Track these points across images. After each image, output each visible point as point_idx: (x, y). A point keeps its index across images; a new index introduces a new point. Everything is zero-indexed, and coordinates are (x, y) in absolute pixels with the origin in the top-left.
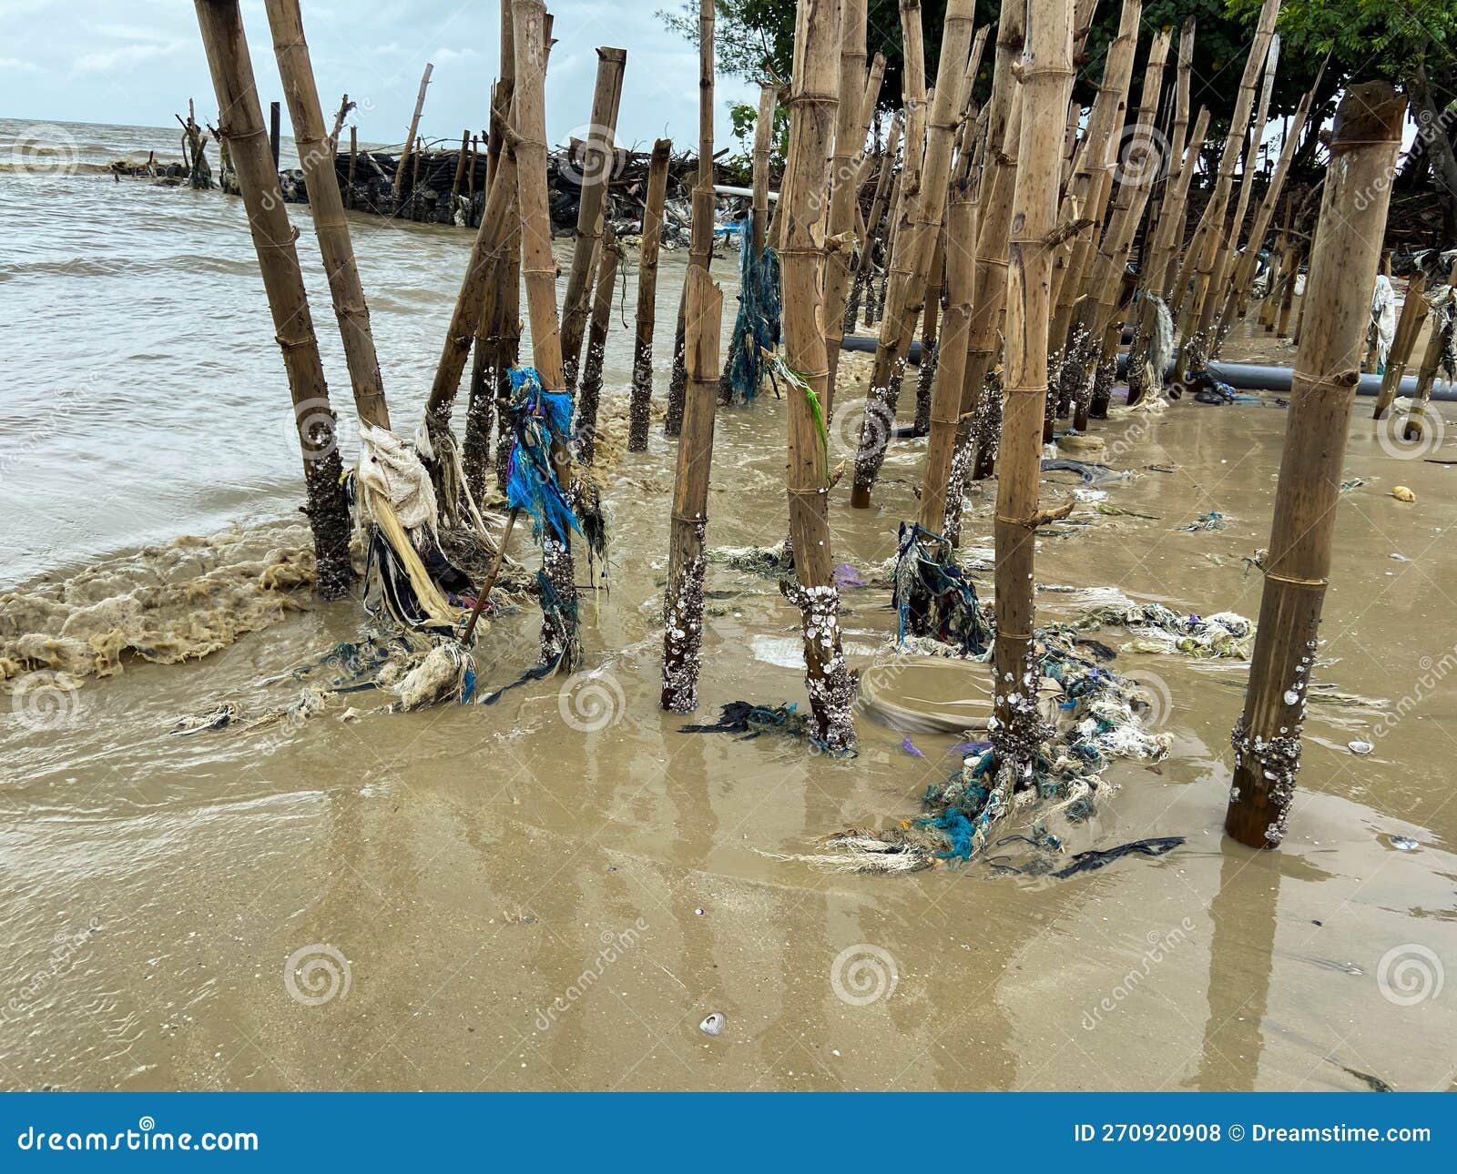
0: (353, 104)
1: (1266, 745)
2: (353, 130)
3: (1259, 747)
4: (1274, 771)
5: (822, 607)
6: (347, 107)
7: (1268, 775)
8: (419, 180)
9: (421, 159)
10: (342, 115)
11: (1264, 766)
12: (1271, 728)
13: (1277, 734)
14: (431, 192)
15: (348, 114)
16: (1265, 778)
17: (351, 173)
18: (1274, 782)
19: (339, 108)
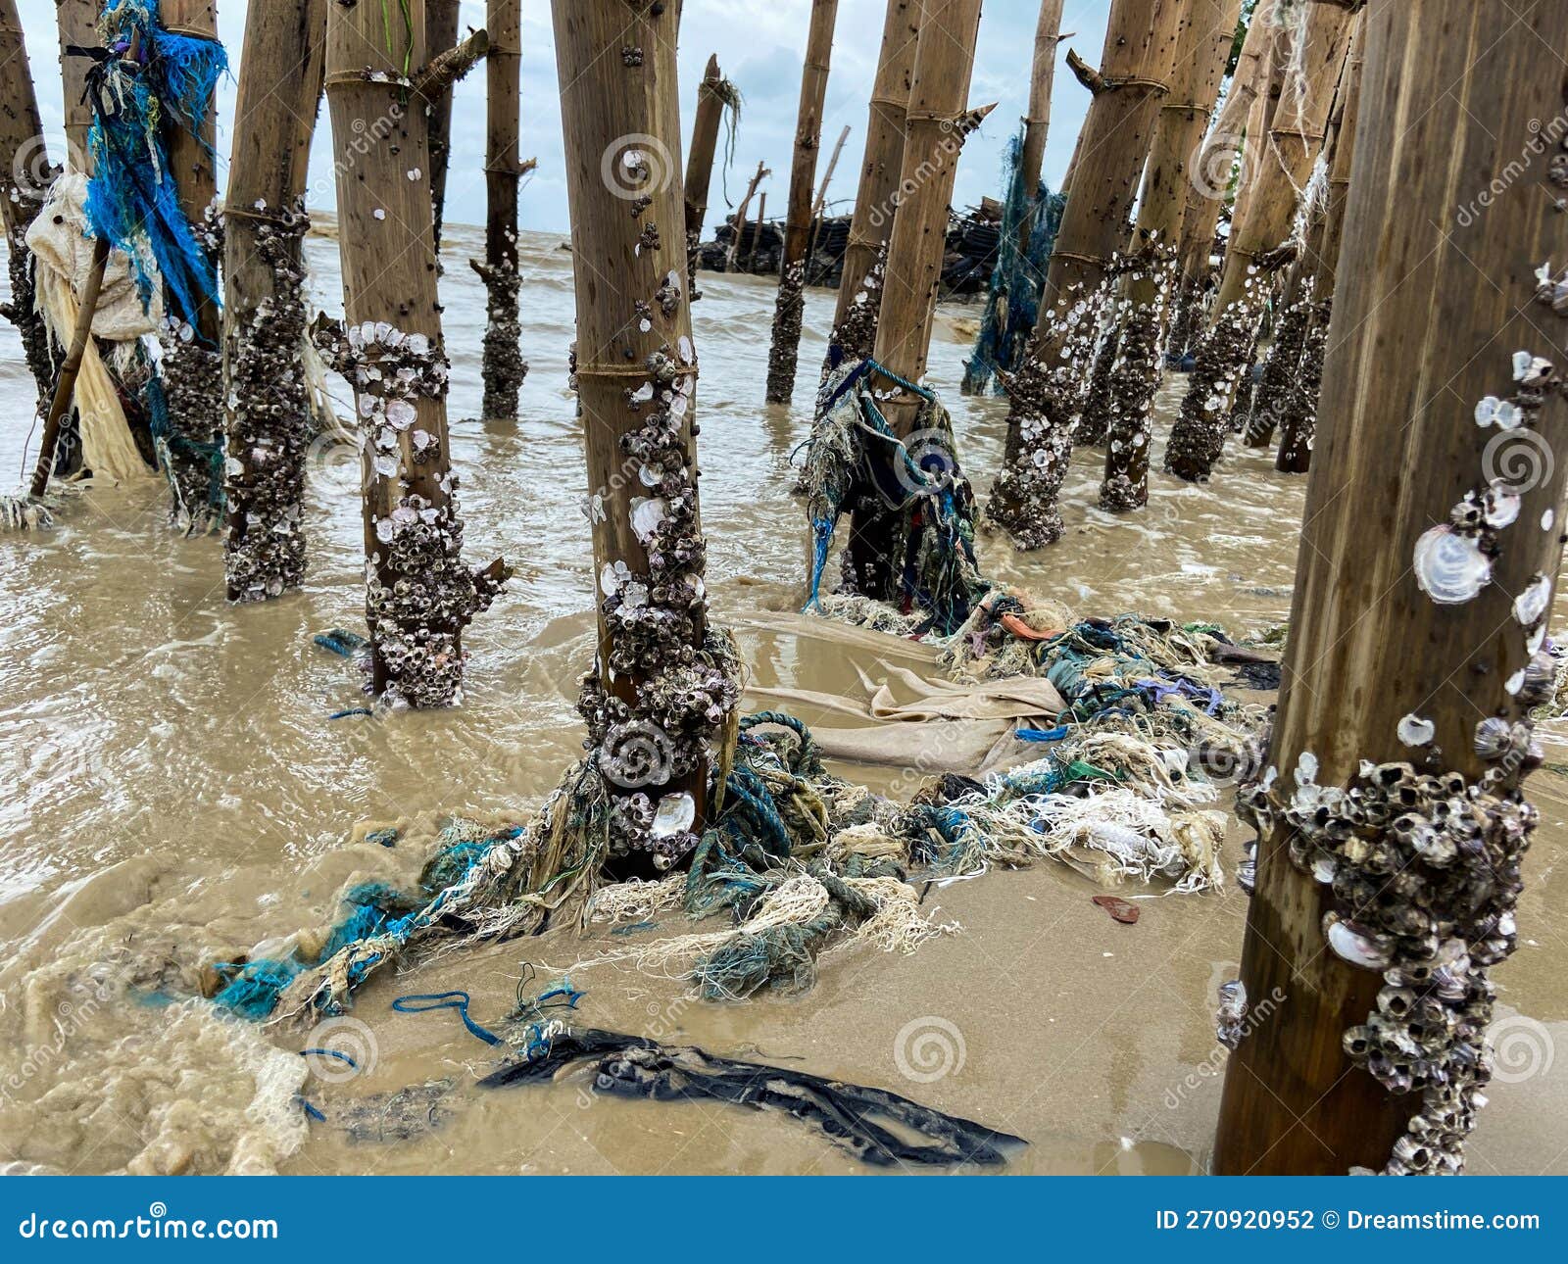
0: (768, 171)
1: (1334, 794)
2: (763, 196)
3: (1305, 803)
4: (1364, 926)
5: (376, 375)
6: (761, 174)
7: (1343, 939)
8: (818, 247)
9: (824, 224)
10: (755, 183)
11: (1326, 898)
12: (1354, 714)
13: (1381, 743)
14: (829, 259)
15: (763, 181)
16: (1330, 954)
17: (756, 240)
18: (1373, 980)
19: (754, 176)
